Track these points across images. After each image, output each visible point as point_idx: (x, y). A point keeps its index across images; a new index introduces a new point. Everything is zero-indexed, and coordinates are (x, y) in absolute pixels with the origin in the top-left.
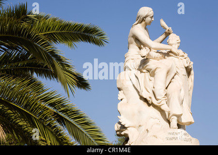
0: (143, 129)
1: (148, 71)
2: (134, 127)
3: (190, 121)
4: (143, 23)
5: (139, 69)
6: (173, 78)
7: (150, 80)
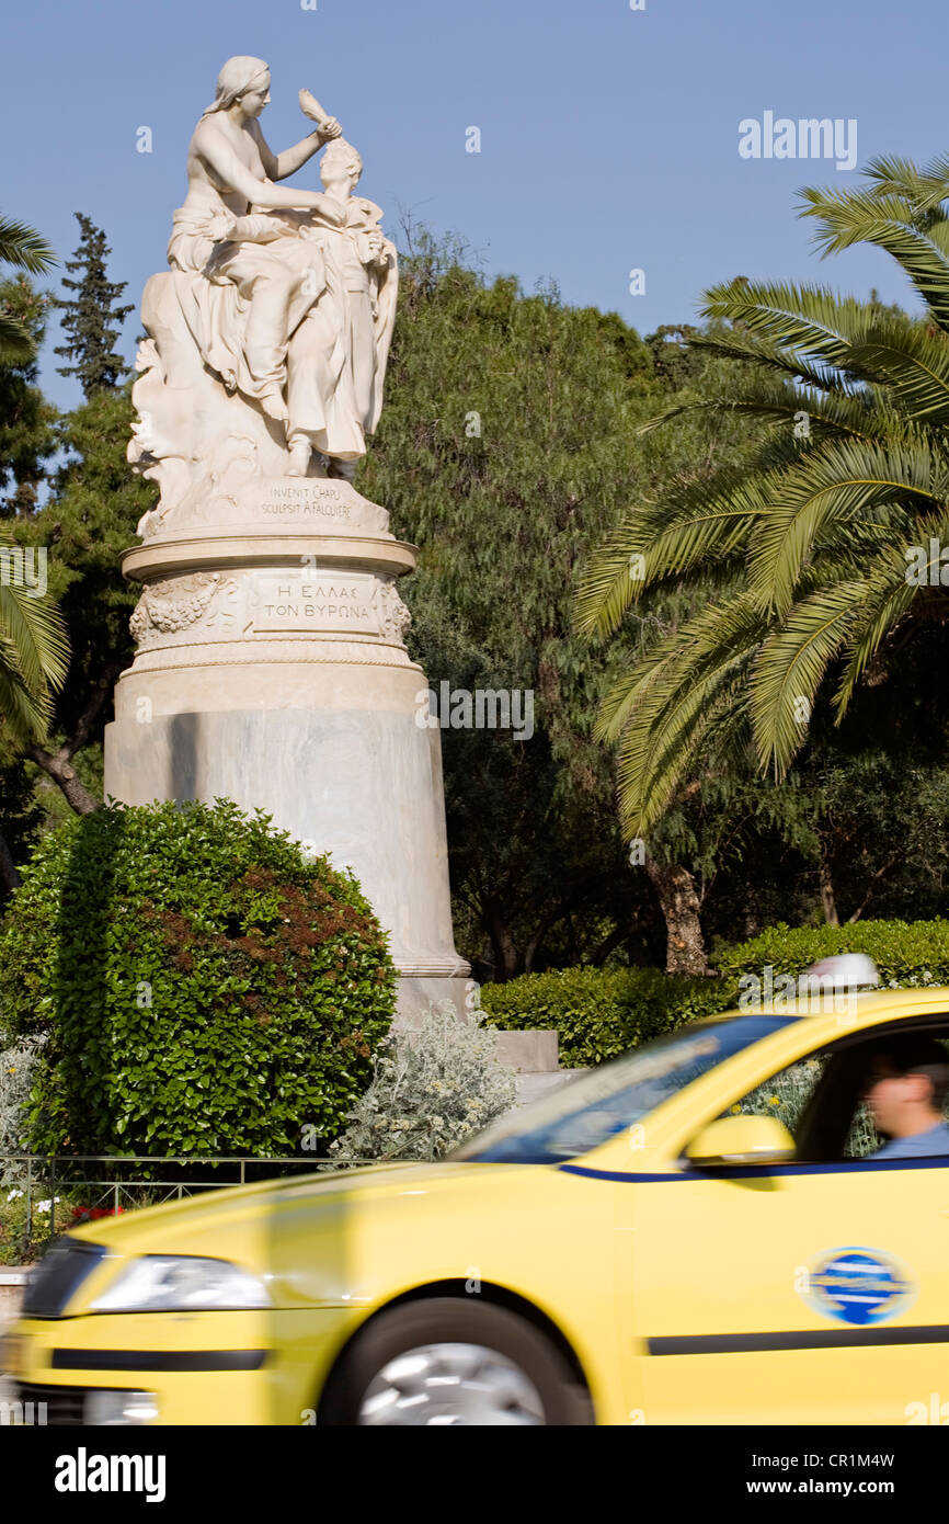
0: (203, 468)
1: (235, 281)
2: (183, 458)
3: (355, 450)
4: (235, 109)
5: (206, 274)
6: (315, 304)
7: (240, 312)
